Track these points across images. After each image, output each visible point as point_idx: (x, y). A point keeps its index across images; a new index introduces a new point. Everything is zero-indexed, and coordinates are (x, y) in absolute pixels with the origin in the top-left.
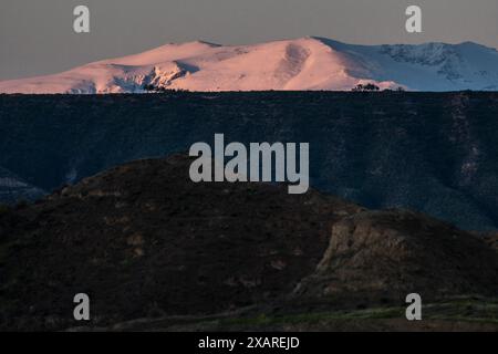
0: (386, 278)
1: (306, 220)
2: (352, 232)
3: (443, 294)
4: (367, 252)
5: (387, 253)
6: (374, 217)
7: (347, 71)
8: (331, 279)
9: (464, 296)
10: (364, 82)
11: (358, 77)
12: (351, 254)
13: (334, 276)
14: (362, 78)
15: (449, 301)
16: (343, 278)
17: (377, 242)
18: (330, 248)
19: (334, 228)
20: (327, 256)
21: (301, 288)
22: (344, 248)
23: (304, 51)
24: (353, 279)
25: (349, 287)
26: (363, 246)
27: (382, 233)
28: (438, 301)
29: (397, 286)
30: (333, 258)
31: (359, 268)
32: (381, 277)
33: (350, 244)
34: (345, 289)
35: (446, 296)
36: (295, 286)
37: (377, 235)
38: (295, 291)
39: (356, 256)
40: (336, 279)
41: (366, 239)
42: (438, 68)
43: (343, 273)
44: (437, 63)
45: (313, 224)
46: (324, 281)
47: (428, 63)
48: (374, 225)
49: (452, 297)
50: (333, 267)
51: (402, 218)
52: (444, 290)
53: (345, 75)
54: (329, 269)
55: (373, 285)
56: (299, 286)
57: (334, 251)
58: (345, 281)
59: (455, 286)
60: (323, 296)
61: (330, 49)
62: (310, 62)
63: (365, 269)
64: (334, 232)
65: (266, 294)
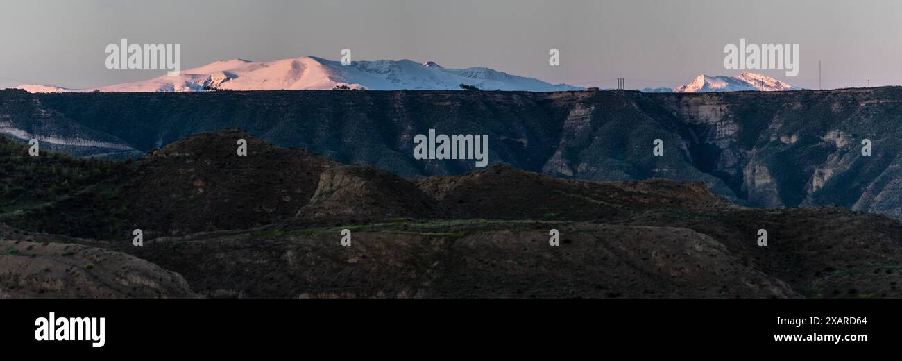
0: (353, 207)
1: (304, 171)
2: (332, 178)
3: (389, 217)
4: (342, 191)
5: (354, 192)
6: (347, 169)
7: (330, 77)
8: (319, 208)
9: (402, 219)
10: (340, 84)
11: (337, 81)
12: (332, 192)
13: (322, 206)
14: (339, 82)
15: (393, 221)
16: (327, 207)
17: (348, 184)
18: (319, 188)
19: (321, 176)
20: (317, 193)
21: (301, 213)
22: (327, 189)
23: (303, 65)
24: (333, 207)
25: (331, 213)
26: (340, 187)
27: (351, 179)
28: (386, 222)
29: (360, 212)
30: (321, 195)
31: (337, 200)
32: (350, 206)
33: (331, 186)
34: (328, 214)
35: (391, 219)
36: (297, 212)
37: (348, 180)
38: (297, 215)
39: (335, 194)
40: (323, 208)
41: (341, 183)
42: (386, 76)
43: (327, 204)
44: (386, 72)
45: (309, 173)
46: (316, 208)
47: (380, 72)
48: (346, 174)
49: (394, 219)
50: (321, 200)
51: (364, 170)
52: (390, 215)
53: (329, 80)
54: (318, 201)
55: (346, 211)
56: (299, 212)
57: (321, 190)
58: (329, 209)
59: (397, 212)
60: (315, 218)
61: (319, 64)
62: (306, 72)
63: (341, 202)
64: (321, 178)
65: (280, 217)
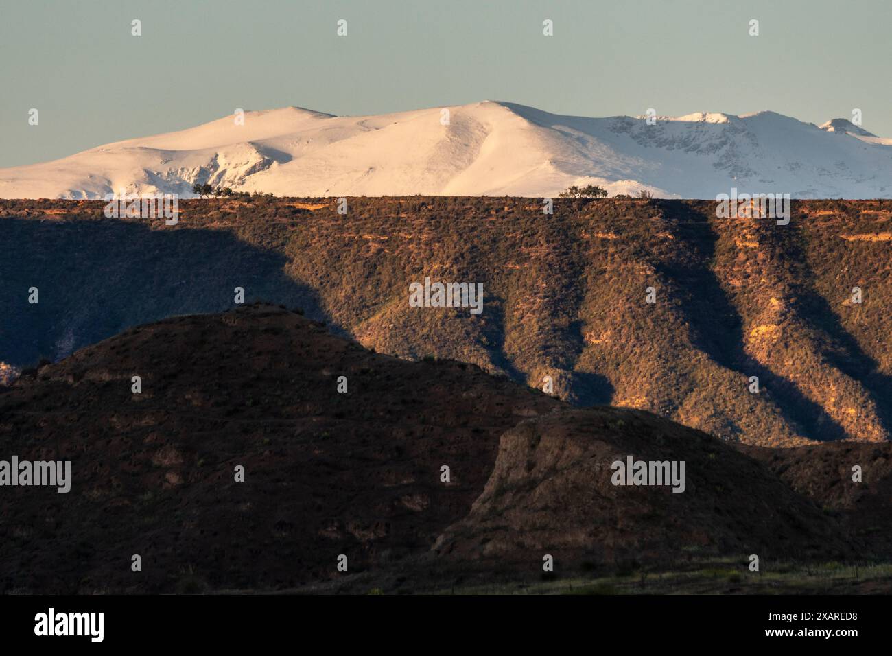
0: (591, 528)
1: (465, 424)
2: (533, 447)
3: (690, 555)
4: (559, 481)
5: (593, 484)
6: (573, 419)
7: (555, 162)
8: (497, 529)
9: (725, 560)
10: (582, 182)
11: (573, 171)
12: (532, 484)
13: (502, 523)
14: (581, 175)
15: (702, 567)
16: (517, 528)
17: (578, 463)
18: (496, 473)
19: (502, 439)
20: (490, 488)
21: (444, 544)
22: (519, 475)
23: (481, 127)
24: (534, 528)
25: (528, 541)
26: (553, 470)
27: (586, 449)
28: (682, 568)
29: (609, 541)
30: (501, 492)
31: (545, 508)
32: (582, 523)
33: (530, 467)
34: (521, 545)
35: (694, 559)
36: (434, 540)
37: (577, 452)
38: (434, 548)
39: (540, 489)
40: (506, 528)
41: (558, 458)
42: (714, 157)
43: (516, 518)
44: (713, 148)
45: (476, 431)
46: (485, 531)
47: (696, 148)
48: (570, 435)
49: (705, 561)
50: (500, 508)
51: (620, 422)
52: (693, 548)
53: (551, 169)
54: (493, 510)
55: (569, 538)
56: (440, 540)
57: (501, 478)
58: (522, 532)
59: (712, 540)
60: (482, 557)
61: (523, 123)
62: (489, 146)
63: (555, 511)
64: (503, 445)
65: (385, 553)
